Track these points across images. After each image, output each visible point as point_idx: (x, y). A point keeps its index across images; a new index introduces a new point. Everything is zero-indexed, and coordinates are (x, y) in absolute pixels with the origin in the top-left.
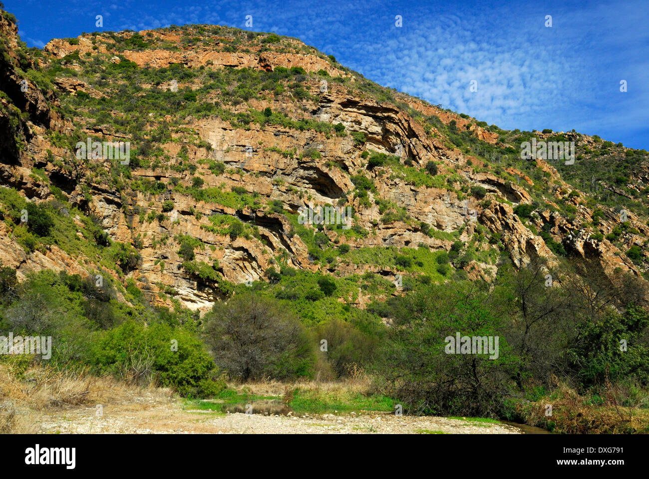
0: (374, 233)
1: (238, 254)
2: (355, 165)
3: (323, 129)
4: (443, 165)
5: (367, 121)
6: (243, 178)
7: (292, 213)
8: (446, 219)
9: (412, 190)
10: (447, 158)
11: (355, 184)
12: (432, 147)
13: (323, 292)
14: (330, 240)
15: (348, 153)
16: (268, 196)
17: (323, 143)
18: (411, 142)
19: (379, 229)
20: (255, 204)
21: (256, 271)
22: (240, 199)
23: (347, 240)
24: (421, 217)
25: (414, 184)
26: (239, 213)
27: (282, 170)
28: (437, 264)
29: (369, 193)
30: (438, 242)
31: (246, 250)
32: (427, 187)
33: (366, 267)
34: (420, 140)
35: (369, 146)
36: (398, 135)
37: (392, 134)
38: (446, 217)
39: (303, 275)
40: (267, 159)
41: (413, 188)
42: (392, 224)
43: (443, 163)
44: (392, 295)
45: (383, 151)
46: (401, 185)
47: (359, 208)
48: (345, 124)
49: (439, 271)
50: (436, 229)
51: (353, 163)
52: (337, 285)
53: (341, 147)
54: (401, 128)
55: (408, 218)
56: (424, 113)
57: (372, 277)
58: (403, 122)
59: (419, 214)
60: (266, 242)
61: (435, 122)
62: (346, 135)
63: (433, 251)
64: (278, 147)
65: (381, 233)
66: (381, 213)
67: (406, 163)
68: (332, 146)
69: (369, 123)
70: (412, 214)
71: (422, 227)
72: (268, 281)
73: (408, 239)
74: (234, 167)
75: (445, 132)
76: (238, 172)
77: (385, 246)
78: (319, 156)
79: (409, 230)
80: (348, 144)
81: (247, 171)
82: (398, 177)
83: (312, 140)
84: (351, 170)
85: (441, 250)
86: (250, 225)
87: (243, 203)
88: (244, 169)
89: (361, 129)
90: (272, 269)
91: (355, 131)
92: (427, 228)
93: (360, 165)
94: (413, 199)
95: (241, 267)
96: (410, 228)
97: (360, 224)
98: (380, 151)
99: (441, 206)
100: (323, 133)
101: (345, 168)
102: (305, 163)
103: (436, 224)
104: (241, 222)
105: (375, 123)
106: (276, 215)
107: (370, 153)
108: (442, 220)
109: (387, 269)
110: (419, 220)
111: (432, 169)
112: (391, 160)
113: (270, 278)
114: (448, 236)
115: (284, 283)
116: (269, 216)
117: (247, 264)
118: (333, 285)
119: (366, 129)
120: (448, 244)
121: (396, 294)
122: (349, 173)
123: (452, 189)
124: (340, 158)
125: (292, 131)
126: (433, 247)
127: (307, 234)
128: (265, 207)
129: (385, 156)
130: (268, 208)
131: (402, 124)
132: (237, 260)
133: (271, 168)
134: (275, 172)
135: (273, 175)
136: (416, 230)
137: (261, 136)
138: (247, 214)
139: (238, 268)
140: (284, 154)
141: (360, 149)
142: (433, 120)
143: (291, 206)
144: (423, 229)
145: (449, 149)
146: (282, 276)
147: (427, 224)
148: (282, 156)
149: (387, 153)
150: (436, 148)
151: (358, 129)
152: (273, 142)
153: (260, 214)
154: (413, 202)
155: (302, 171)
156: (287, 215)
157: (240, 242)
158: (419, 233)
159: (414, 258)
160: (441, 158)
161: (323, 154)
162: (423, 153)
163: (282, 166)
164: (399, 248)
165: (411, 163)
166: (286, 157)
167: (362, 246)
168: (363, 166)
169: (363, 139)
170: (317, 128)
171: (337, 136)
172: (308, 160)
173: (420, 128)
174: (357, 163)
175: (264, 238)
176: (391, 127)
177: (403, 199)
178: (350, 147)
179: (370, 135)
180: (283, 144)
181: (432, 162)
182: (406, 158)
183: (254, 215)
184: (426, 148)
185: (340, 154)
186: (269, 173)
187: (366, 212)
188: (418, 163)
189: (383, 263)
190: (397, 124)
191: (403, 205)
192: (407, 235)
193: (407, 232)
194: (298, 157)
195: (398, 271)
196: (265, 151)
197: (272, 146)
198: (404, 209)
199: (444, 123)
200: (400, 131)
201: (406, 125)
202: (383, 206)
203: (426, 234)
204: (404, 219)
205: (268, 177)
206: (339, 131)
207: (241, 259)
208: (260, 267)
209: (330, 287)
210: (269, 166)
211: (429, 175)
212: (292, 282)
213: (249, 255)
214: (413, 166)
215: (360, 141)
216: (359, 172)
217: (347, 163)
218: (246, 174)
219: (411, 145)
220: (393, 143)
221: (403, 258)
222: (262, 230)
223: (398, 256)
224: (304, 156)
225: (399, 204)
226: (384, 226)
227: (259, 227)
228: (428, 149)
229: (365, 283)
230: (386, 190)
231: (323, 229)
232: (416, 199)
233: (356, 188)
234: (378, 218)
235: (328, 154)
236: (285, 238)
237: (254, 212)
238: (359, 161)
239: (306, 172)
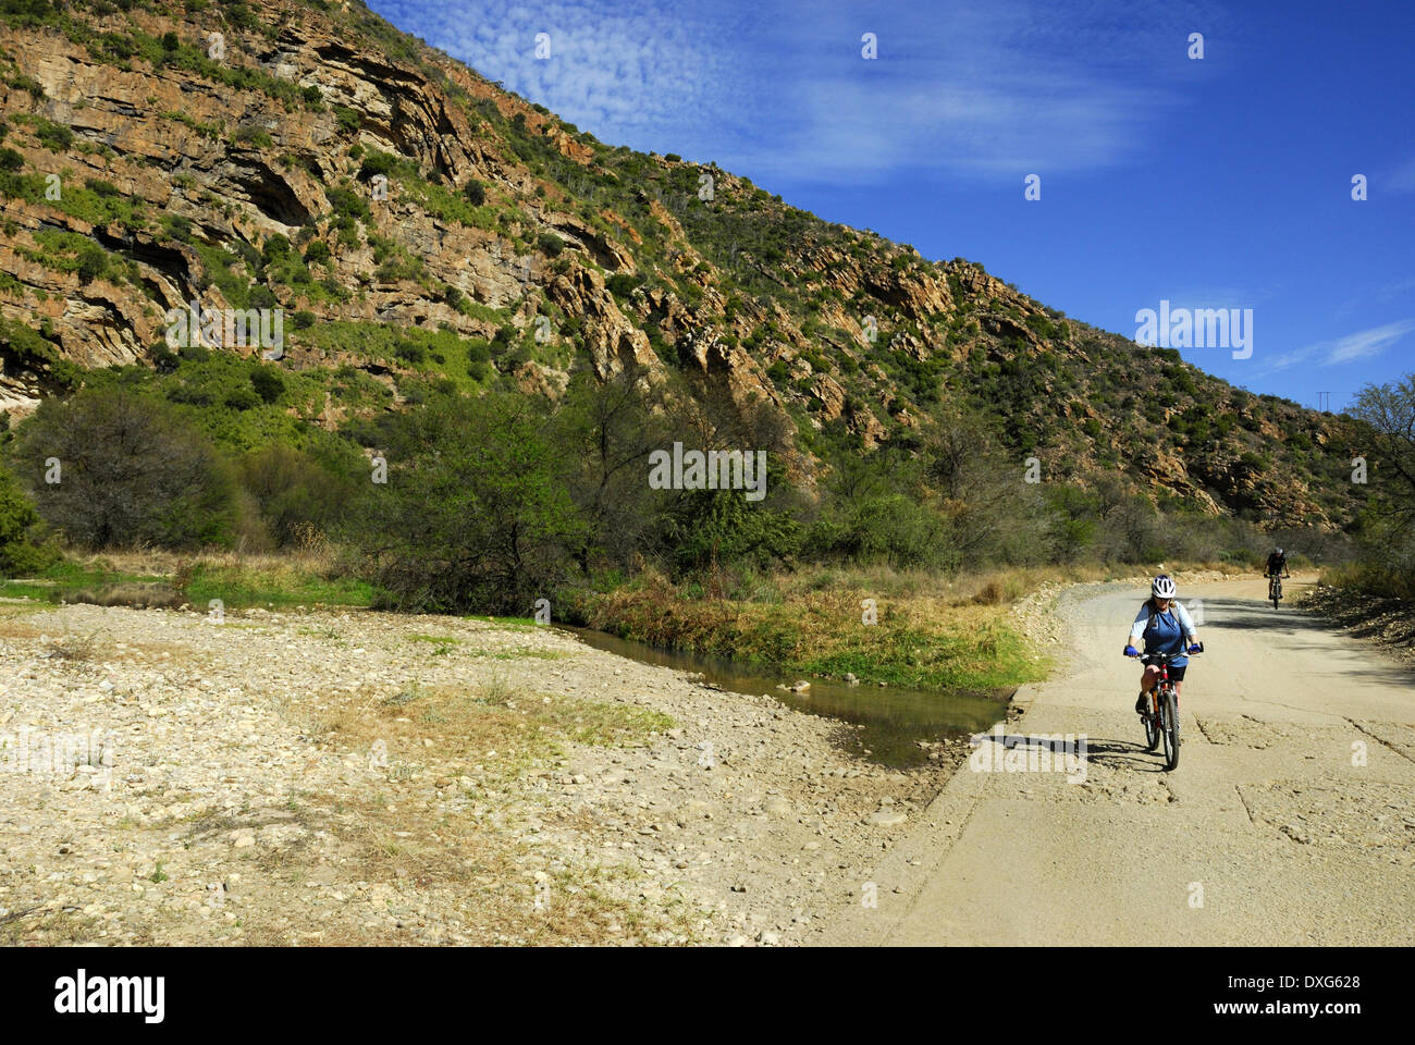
0: (362, 297)
1: (94, 312)
2: (336, 169)
3: (281, 92)
4: (495, 190)
5: (365, 90)
6: (112, 165)
7: (208, 244)
8: (493, 285)
9: (436, 227)
10: (504, 178)
11: (333, 204)
12: (479, 154)
13: (259, 395)
14: (279, 302)
15: (324, 145)
16: (162, 206)
17: (278, 118)
18: (442, 141)
19: (371, 290)
20: (134, 218)
21: (129, 347)
22: (102, 206)
23: (311, 305)
24: (447, 277)
25: (440, 217)
26: (100, 232)
27: (192, 158)
28: (468, 361)
29: (358, 223)
30: (474, 324)
31: (110, 306)
32: (464, 225)
33: (343, 356)
34: (458, 140)
35: (365, 137)
36: (419, 124)
37: (409, 120)
38: (491, 281)
39: (223, 361)
40: (164, 134)
41: (438, 223)
42: (396, 283)
43: (496, 185)
44: (386, 408)
45: (390, 149)
46: (417, 215)
47: (336, 247)
48: (323, 89)
49: (471, 374)
50: (472, 300)
51: (333, 164)
52: (287, 384)
53: (313, 132)
54: (426, 111)
55: (425, 276)
56: (472, 92)
57: (353, 375)
58: (432, 102)
59: (444, 270)
60: (152, 293)
61: (488, 111)
62: (324, 111)
63: (463, 337)
64: (188, 114)
65: (374, 298)
66: (376, 263)
67: (429, 177)
68: (295, 127)
69: (369, 95)
70: (433, 270)
71: (448, 294)
72: (153, 367)
73: (421, 312)
74: (93, 138)
75: (504, 132)
76: (101, 152)
77: (380, 322)
78: (268, 143)
79: (425, 298)
80: (326, 128)
81: (121, 152)
82: (413, 200)
83: (256, 109)
84: (327, 176)
85: (477, 337)
86: (121, 258)
87: (110, 213)
88: (115, 148)
89: (353, 103)
90: (163, 345)
91: (340, 105)
92: (458, 297)
93: (346, 169)
94: (436, 243)
95: (99, 337)
96: (427, 293)
97: (337, 277)
98: (384, 149)
99: (485, 261)
100: (280, 101)
101: (317, 172)
102: (239, 151)
103: (473, 291)
104: (102, 249)
105: (380, 96)
106: (175, 244)
107: (366, 150)
108: (483, 286)
109: (381, 362)
110: (444, 281)
111: (475, 194)
112: (403, 167)
113: (157, 362)
114: (492, 315)
115: (184, 374)
116: (161, 244)
117: (112, 332)
118: (279, 383)
119: (363, 104)
120: (491, 330)
121: (392, 407)
122: (323, 182)
123: (507, 233)
124: (308, 151)
125: (217, 88)
126: (464, 332)
127: (235, 286)
128: (154, 227)
129: (393, 160)
130: (160, 230)
131: (430, 106)
132: (92, 322)
133: (172, 152)
134: (179, 162)
135: (174, 167)
136: (436, 299)
137: (153, 88)
138: (116, 235)
139: (93, 338)
140: (198, 129)
141: (347, 139)
142: (486, 108)
143: (206, 229)
144: (451, 297)
145: (508, 163)
146: (181, 359)
147: (458, 291)
148: (194, 132)
149: (398, 155)
150: (486, 158)
151: (347, 103)
152: (179, 103)
153: (143, 240)
154: (436, 248)
155: (233, 166)
156: (197, 247)
157: (98, 288)
158: (442, 304)
159: (430, 347)
160: (492, 177)
161: (277, 139)
162: (462, 163)
163: (194, 152)
164: (404, 327)
165: (439, 178)
166: (204, 136)
167: (338, 319)
168: (351, 171)
169: (353, 123)
170: (268, 89)
171: (307, 109)
172: (247, 146)
173: (462, 118)
174: (339, 164)
175: (149, 285)
176: (410, 108)
177: (419, 241)
178: (329, 134)
179: (369, 118)
180: (199, 110)
181: (477, 182)
182: (431, 168)
183: (131, 239)
184: (468, 156)
185: (309, 144)
186: (167, 162)
187: (351, 257)
188: (451, 179)
189: (373, 352)
190: (420, 104)
191: (419, 252)
192: (421, 306)
193: (422, 301)
194: (227, 139)
195: (399, 367)
196: (160, 117)
197: (175, 109)
198: (420, 258)
199: (505, 115)
200: (425, 119)
201: (436, 109)
202: (380, 248)
203: (455, 307)
204: (418, 277)
205: (165, 170)
206: (311, 100)
207: (99, 322)
208: (137, 339)
209: (274, 387)
210: (168, 148)
211: (469, 204)
212: (200, 373)
213: (118, 315)
214: (441, 183)
215: (348, 125)
216: (342, 182)
217: (321, 164)
218: (116, 157)
219: (443, 147)
220: (410, 138)
221: (409, 345)
222: (145, 269)
223: (402, 342)
224: (239, 139)
225: (410, 249)
226: (380, 286)
227: (139, 263)
228: (472, 157)
229: (339, 384)
230: (390, 221)
231: (267, 280)
232: (442, 245)
233: (335, 212)
234: (371, 270)
235: (286, 141)
236: (192, 289)
237: (130, 232)
238: (344, 162)
239: (242, 169)
